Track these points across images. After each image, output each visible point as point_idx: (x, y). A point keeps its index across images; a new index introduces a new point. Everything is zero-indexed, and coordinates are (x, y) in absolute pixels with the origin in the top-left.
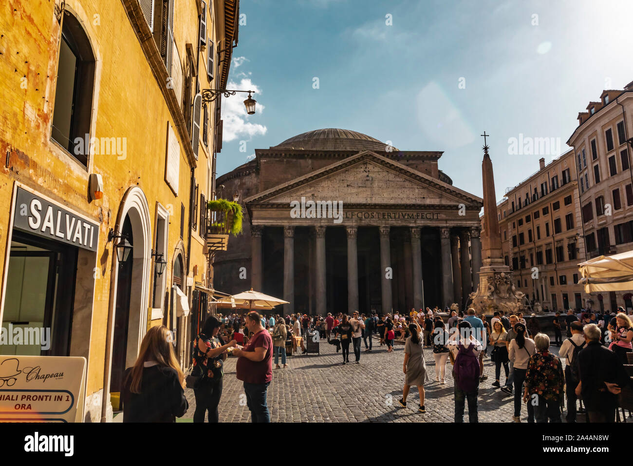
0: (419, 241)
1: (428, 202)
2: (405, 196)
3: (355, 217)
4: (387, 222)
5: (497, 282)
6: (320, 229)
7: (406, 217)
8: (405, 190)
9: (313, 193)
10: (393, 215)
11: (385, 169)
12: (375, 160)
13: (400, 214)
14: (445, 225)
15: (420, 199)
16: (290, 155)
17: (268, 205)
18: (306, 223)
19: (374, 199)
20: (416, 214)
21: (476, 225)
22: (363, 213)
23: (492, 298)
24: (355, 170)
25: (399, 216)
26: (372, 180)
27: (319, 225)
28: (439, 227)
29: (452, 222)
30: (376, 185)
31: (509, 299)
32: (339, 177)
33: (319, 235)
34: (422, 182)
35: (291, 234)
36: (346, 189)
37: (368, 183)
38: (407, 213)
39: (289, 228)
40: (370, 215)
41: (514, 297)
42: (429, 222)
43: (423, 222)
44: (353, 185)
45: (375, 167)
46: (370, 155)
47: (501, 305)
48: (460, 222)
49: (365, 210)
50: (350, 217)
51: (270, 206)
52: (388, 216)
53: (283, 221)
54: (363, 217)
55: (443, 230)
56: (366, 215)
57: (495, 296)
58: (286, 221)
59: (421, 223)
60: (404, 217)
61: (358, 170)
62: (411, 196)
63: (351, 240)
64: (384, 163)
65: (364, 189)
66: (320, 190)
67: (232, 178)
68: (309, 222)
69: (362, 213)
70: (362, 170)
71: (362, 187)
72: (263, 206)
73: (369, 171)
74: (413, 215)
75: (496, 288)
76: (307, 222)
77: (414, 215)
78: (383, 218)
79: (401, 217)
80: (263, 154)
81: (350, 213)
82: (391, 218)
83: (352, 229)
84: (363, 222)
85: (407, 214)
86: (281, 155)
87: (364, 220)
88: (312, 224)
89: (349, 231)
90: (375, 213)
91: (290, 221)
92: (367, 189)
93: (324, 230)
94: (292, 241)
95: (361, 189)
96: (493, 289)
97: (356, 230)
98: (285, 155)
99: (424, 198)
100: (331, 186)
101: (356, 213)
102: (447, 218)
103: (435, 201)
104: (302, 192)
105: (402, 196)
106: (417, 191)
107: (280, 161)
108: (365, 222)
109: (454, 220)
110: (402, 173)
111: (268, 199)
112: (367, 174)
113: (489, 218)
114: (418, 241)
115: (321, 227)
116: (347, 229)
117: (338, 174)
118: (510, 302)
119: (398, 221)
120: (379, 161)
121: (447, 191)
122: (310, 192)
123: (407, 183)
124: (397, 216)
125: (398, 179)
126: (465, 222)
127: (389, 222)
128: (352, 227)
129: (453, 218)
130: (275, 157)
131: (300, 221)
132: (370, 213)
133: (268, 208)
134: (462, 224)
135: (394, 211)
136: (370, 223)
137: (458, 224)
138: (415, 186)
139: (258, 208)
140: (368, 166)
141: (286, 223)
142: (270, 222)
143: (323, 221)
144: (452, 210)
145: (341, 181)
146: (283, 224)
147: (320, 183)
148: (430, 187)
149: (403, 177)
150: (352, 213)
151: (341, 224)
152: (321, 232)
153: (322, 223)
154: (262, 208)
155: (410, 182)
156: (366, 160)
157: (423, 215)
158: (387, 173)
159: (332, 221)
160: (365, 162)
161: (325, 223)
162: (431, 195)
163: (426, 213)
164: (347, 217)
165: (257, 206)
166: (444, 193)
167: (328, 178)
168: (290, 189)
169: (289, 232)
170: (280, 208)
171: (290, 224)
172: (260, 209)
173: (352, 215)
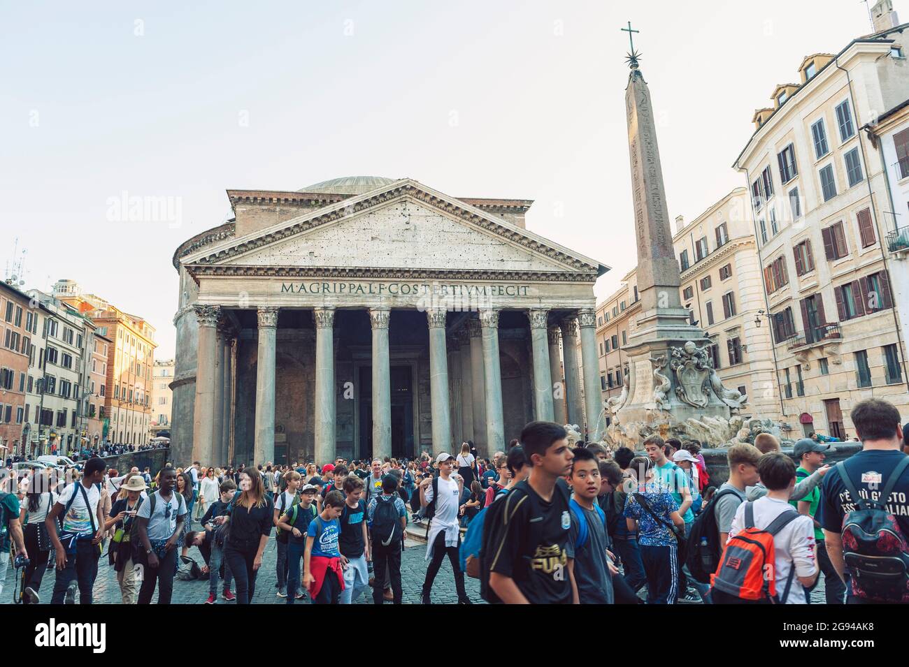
0: (496, 333)
1: (509, 266)
2: (471, 257)
3: (385, 292)
5: (677, 364)
6: (323, 312)
8: (472, 247)
9: (311, 250)
11: (438, 211)
12: (421, 196)
13: (463, 286)
14: (538, 306)
15: (496, 263)
16: (286, 200)
17: (228, 269)
18: (298, 301)
19: (418, 261)
20: (490, 287)
21: (589, 306)
22: (400, 285)
23: (667, 407)
24: (386, 212)
26: (415, 229)
27: (321, 306)
28: (528, 310)
29: (550, 301)
30: (422, 237)
31: (710, 410)
32: (358, 224)
33: (322, 322)
34: (498, 234)
35: (269, 320)
36: (371, 243)
37: (408, 234)
38: (475, 285)
39: (267, 311)
40: (411, 287)
41: (719, 402)
42: (511, 300)
43: (501, 300)
44: (382, 238)
45: (420, 208)
46: (412, 187)
47: (692, 423)
48: (562, 301)
49: (403, 280)
50: (377, 291)
51: (232, 272)
53: (256, 298)
54: (400, 291)
55: (535, 314)
56: (405, 288)
57: (674, 403)
58: (261, 299)
59: (499, 303)
61: (390, 212)
62: (481, 257)
63: (378, 330)
64: (434, 201)
65: (402, 244)
66: (325, 244)
68: (304, 299)
69: (397, 284)
70: (398, 212)
71: (397, 241)
72: (219, 272)
73: (409, 215)
74: (484, 289)
75: (676, 382)
76: (300, 299)
77: (487, 288)
80: (240, 199)
81: (377, 285)
83: (379, 312)
84: (400, 300)
85: (474, 288)
86: (271, 200)
87: (401, 297)
88: (309, 303)
89: (375, 317)
90: (420, 285)
91: (269, 299)
92: (406, 244)
93: (331, 313)
94: (274, 332)
95: (395, 245)
96: (667, 382)
97: (388, 314)
98: (278, 200)
99: (502, 260)
100: (343, 239)
101: (387, 285)
102: (542, 294)
103: (523, 266)
104: (292, 249)
105: (465, 256)
106: (491, 248)
107: (269, 210)
108: (402, 302)
109: (552, 298)
110: (465, 219)
111: (229, 260)
112: (407, 219)
113: (649, 214)
114: (493, 332)
115: (325, 308)
116: (372, 313)
117: (355, 219)
118: (711, 415)
120: (428, 199)
121: (541, 249)
122: (305, 248)
123: (474, 235)
125: (460, 230)
126: (571, 301)
128: (379, 309)
129: (551, 295)
130: (260, 204)
131: (288, 299)
132: (411, 285)
133: (228, 275)
134: (566, 305)
135: (452, 282)
136: (412, 301)
137: (560, 305)
138: (488, 241)
139: (210, 275)
140: (409, 206)
141: (261, 303)
142: (231, 301)
143: (329, 298)
144: (549, 280)
145: (362, 231)
146: (255, 304)
147: (325, 233)
148: (513, 242)
149: (467, 225)
150: (380, 285)
151: (360, 304)
152: (325, 318)
153: (327, 301)
154: (218, 275)
155: (480, 234)
156: (404, 196)
157: (501, 288)
158: (441, 218)
159: (344, 299)
160: (404, 200)
161: (332, 301)
162: (515, 257)
163: (506, 286)
164: (370, 292)
165: (208, 272)
166: (535, 252)
167: (338, 224)
168: (269, 243)
169: (267, 318)
170: (251, 275)
171: (269, 303)
172: (213, 277)
173: (380, 288)
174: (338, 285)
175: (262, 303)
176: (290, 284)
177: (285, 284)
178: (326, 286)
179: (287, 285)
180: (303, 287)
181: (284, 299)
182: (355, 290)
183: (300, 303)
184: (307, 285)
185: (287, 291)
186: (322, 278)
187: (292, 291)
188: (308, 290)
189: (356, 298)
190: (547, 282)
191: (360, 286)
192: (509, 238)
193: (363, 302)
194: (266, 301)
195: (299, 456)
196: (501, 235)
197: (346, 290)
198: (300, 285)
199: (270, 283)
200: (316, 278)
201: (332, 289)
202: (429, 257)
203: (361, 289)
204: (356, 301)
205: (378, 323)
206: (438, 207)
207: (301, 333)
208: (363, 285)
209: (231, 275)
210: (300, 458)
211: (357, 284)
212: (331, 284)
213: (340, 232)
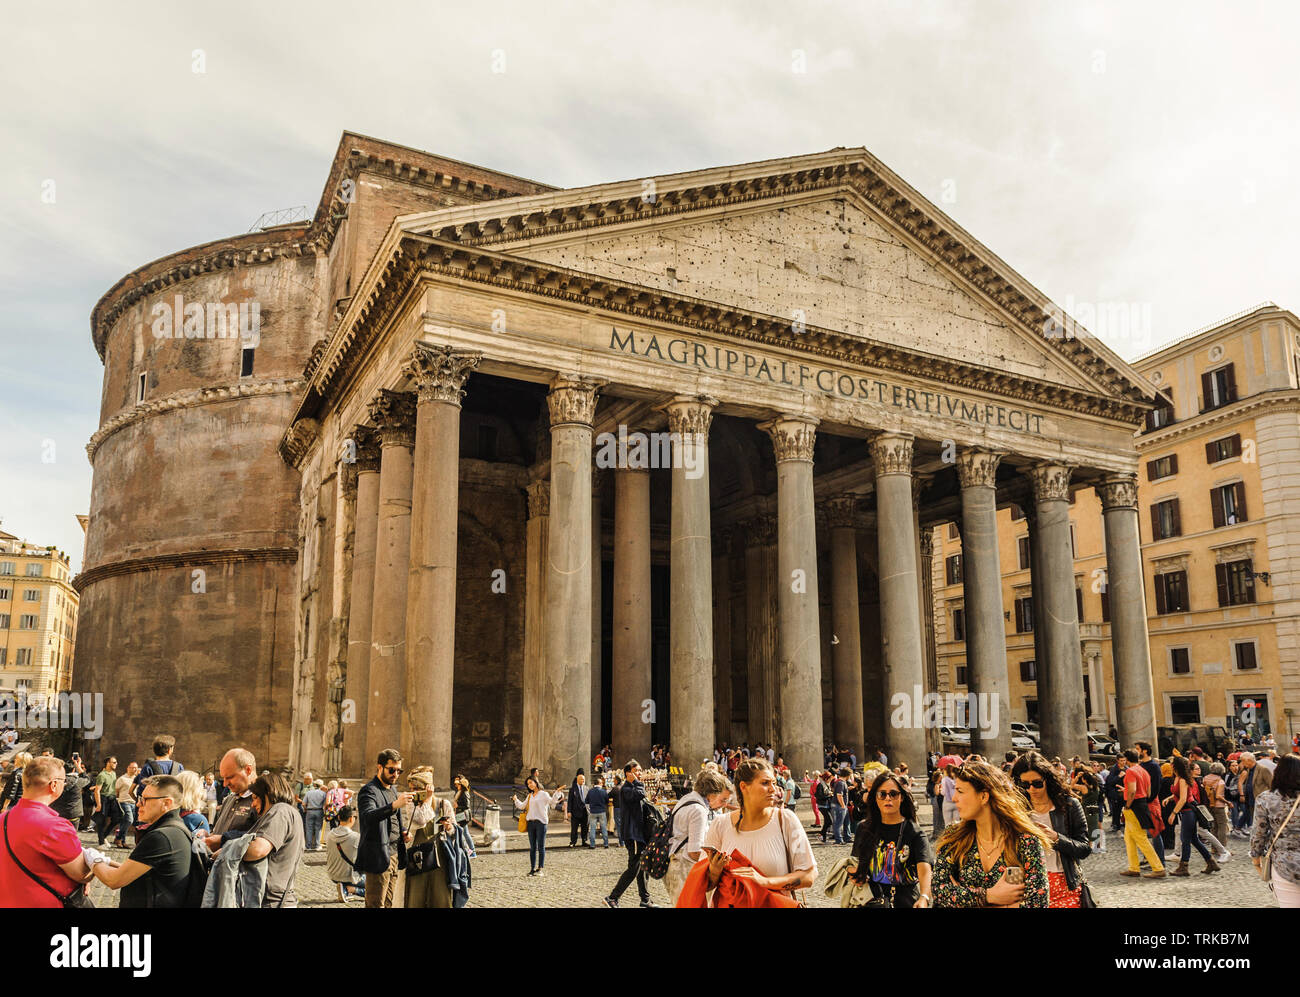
1: (1013, 368)
2: (953, 341)
3: (810, 385)
4: (906, 419)
6: (696, 407)
7: (958, 412)
8: (956, 321)
9: (671, 264)
10: (921, 399)
11: (902, 235)
12: (877, 194)
13: (942, 399)
14: (1057, 456)
15: (996, 359)
16: (471, 185)
18: (645, 375)
19: (867, 330)
20: (984, 408)
22: (836, 375)
24: (809, 214)
25: (939, 406)
26: (862, 263)
27: (692, 391)
28: (1035, 462)
29: (1075, 450)
30: (873, 283)
32: (758, 227)
34: (1000, 302)
35: (583, 409)
36: (783, 271)
37: (851, 270)
38: (962, 399)
39: (581, 385)
40: (856, 383)
42: (1018, 439)
43: (1002, 437)
44: (804, 269)
45: (869, 223)
46: (867, 170)
48: (1092, 454)
49: (845, 364)
50: (796, 379)
52: (908, 398)
53: (558, 353)
54: (836, 389)
55: (1052, 472)
56: (845, 382)
58: (567, 355)
59: (999, 441)
60: (952, 413)
61: (818, 216)
62: (969, 344)
63: (796, 467)
64: (899, 211)
65: (838, 290)
66: (696, 257)
67: (197, 273)
68: (659, 372)
69: (831, 373)
70: (832, 220)
71: (830, 279)
73: (850, 231)
74: (975, 409)
76: (651, 371)
77: (979, 410)
78: (895, 404)
79: (945, 410)
80: (372, 160)
81: (793, 366)
82: (917, 409)
83: (802, 427)
84: (837, 406)
85: (959, 405)
86: (439, 177)
87: (840, 402)
88: (668, 383)
89: (791, 435)
90: (870, 382)
91: (585, 358)
92: (847, 291)
93: (709, 413)
95: (827, 288)
97: (815, 432)
98: (455, 181)
99: (1002, 358)
100: (731, 252)
101: (814, 370)
102: (1062, 435)
104: (632, 252)
105: (944, 338)
106: (984, 330)
107: (429, 199)
108: (842, 411)
109: (1078, 445)
110: (948, 261)
112: (845, 239)
114: (989, 497)
115: (698, 400)
117: (755, 214)
119: (938, 420)
120: (887, 203)
121: (1066, 348)
122: (661, 257)
123: (957, 298)
124: (933, 405)
125: (935, 281)
126: (1103, 456)
127: (914, 420)
128: (801, 419)
129: (1076, 439)
130: (414, 182)
131: (625, 366)
132: (857, 378)
133: (498, 284)
134: (1099, 462)
135: (927, 386)
136: (858, 413)
137: (1089, 460)
138: (979, 315)
139: (457, 275)
140: (849, 212)
141: (568, 364)
142: (501, 348)
143: (707, 380)
144: (1076, 410)
145: (765, 244)
146: (555, 364)
147: (696, 234)
148: (1020, 325)
149: (949, 276)
150: (802, 368)
151: (766, 402)
152: (699, 420)
153: (704, 385)
154: (474, 279)
155: (966, 298)
156: (843, 187)
157: (1002, 412)
158: (903, 252)
159: (737, 386)
160: (841, 196)
161: (714, 388)
162: (1021, 354)
163: (1009, 409)
164: (784, 380)
165: (454, 266)
166: (1053, 351)
167: (722, 220)
168: (588, 226)
169: (580, 402)
170: (549, 294)
171: (584, 368)
172: (462, 282)
173: (802, 376)
174: (723, 353)
175: (570, 365)
176: (630, 332)
177: (619, 331)
178: (700, 351)
179: (624, 333)
180: (654, 345)
181: (618, 364)
182: (754, 371)
183: (649, 380)
184: (663, 341)
185: (622, 347)
186: (695, 331)
187: (633, 351)
188: (665, 354)
189: (758, 388)
190: (1071, 413)
191: (764, 363)
192: (1015, 316)
193: (770, 398)
194: (579, 362)
195: (474, 734)
196: (1004, 306)
197: (739, 367)
198: (648, 340)
199: (585, 321)
200: (684, 329)
201: (711, 362)
202: (885, 327)
203: (767, 370)
204: (758, 394)
205: (798, 450)
206: (903, 225)
207: (499, 472)
208: (771, 361)
209: (505, 285)
210: (479, 739)
211: (759, 357)
212: (710, 348)
213: (726, 236)
